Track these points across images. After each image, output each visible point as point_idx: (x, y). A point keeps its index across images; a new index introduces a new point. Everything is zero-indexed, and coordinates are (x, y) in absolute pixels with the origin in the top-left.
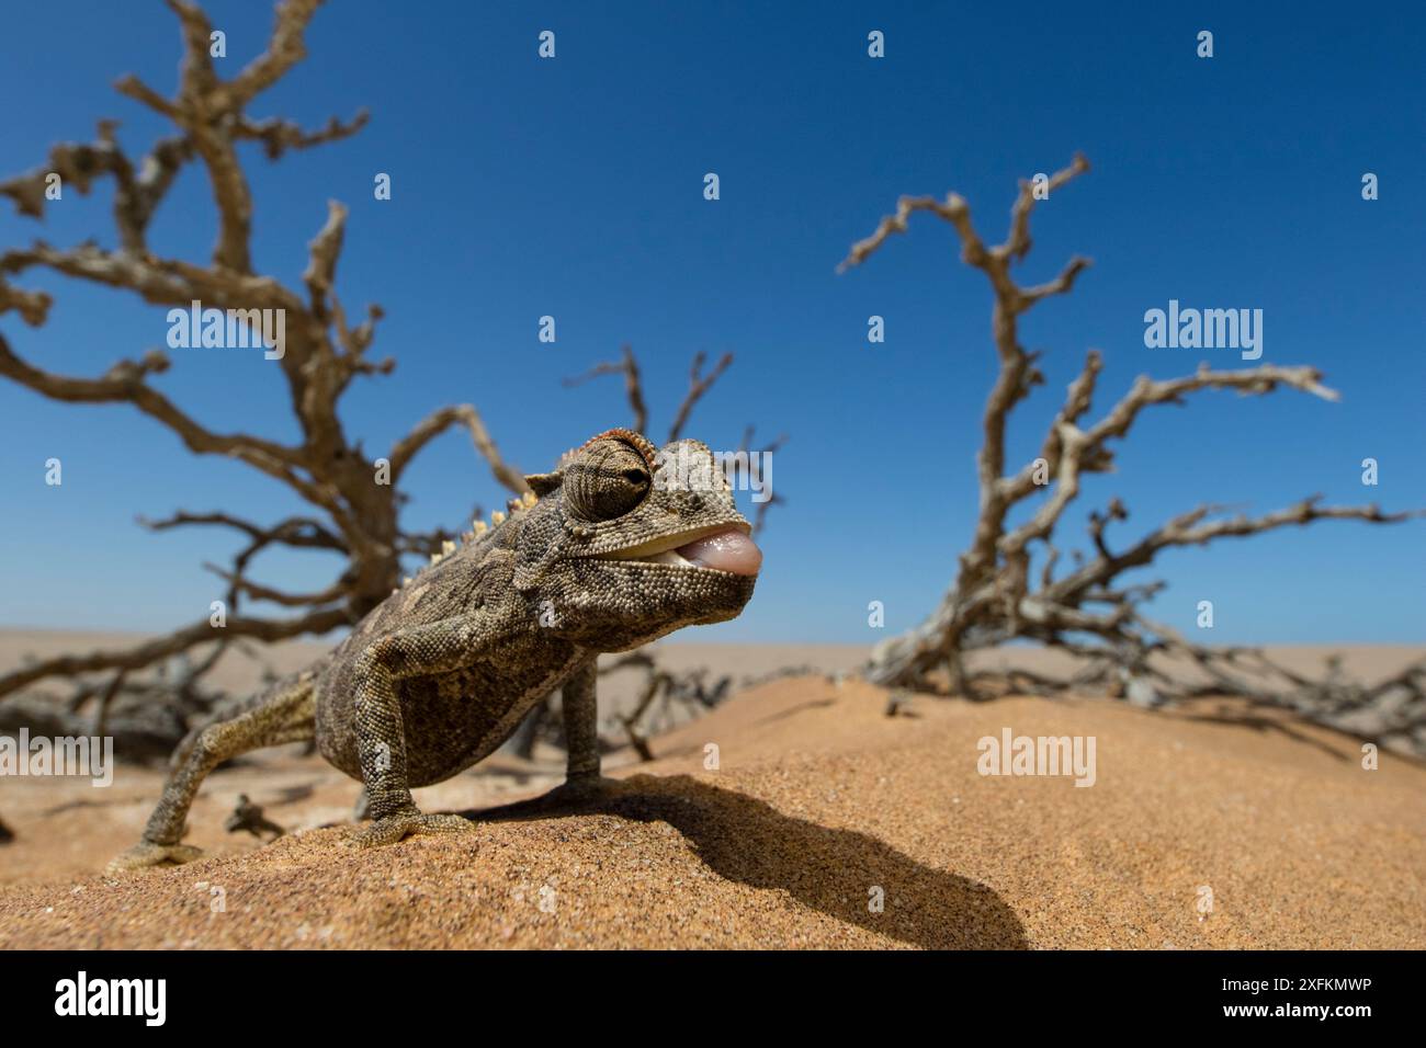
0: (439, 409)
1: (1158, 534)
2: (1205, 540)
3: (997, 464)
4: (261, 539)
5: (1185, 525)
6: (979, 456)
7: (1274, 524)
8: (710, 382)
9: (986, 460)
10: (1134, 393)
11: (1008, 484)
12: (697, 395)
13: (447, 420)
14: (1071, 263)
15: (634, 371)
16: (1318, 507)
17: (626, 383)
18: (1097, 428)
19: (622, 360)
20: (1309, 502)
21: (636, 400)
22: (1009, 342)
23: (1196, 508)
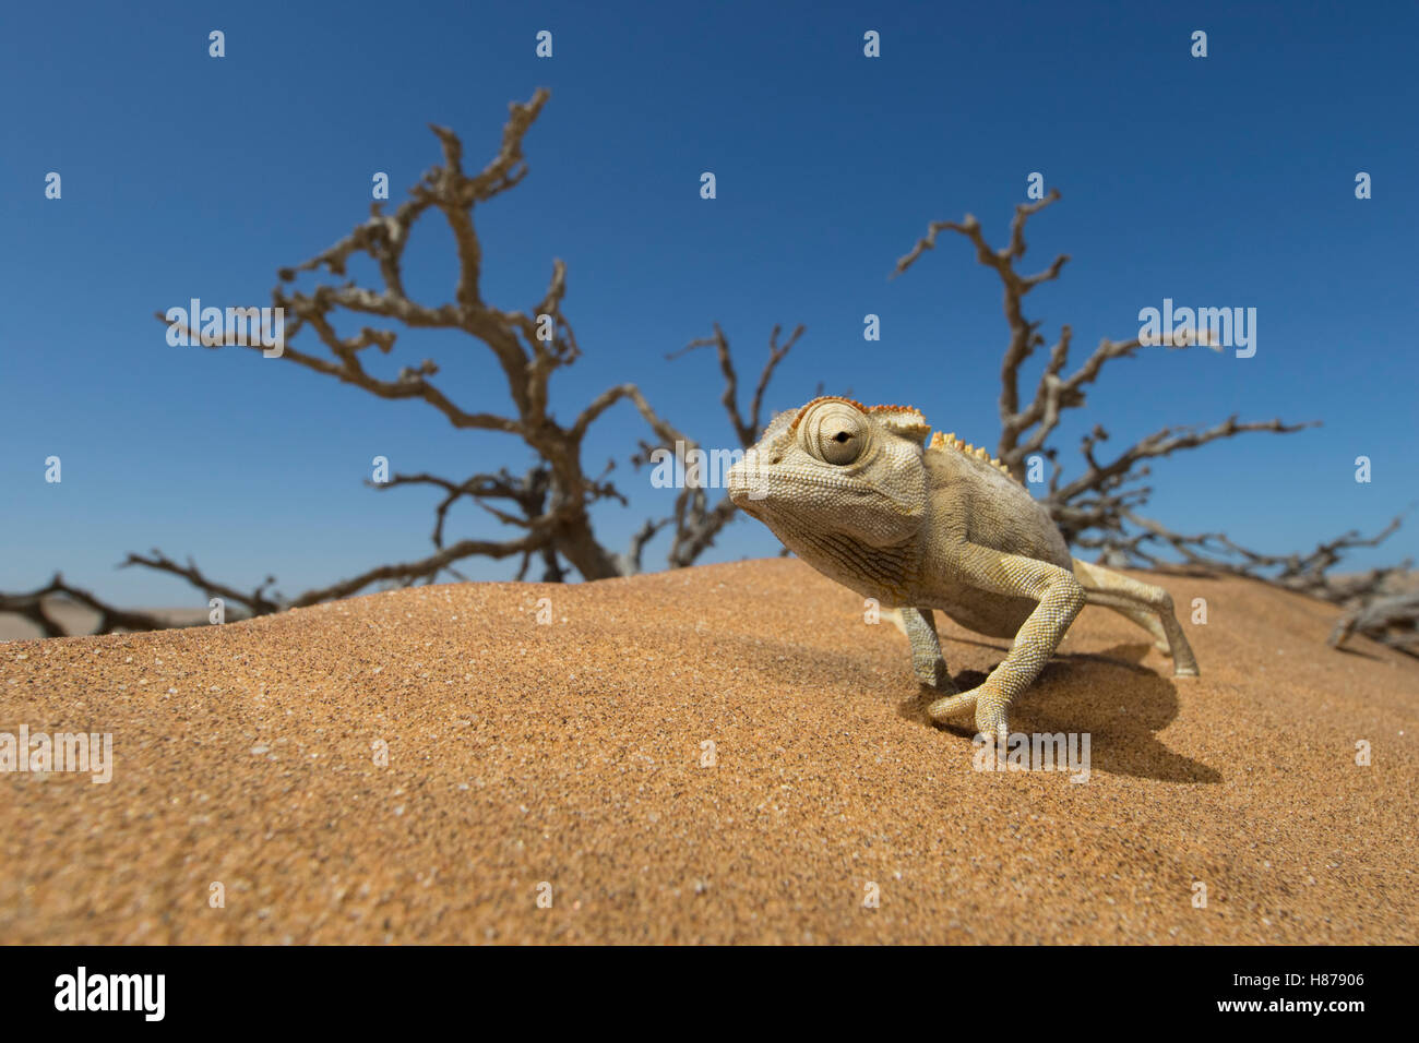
0: (611, 388)
1: (1134, 449)
2: (1168, 451)
3: (1012, 404)
4: (456, 492)
5: (1155, 442)
6: (999, 400)
7: (1211, 437)
8: (786, 349)
9: (1005, 403)
10: (1099, 351)
11: (1017, 419)
12: (776, 361)
13: (616, 396)
14: (1056, 258)
15: (724, 345)
16: (1240, 423)
17: (717, 355)
18: (1074, 377)
19: (714, 336)
20: (1233, 419)
21: (727, 368)
22: (1016, 317)
23: (1161, 430)
